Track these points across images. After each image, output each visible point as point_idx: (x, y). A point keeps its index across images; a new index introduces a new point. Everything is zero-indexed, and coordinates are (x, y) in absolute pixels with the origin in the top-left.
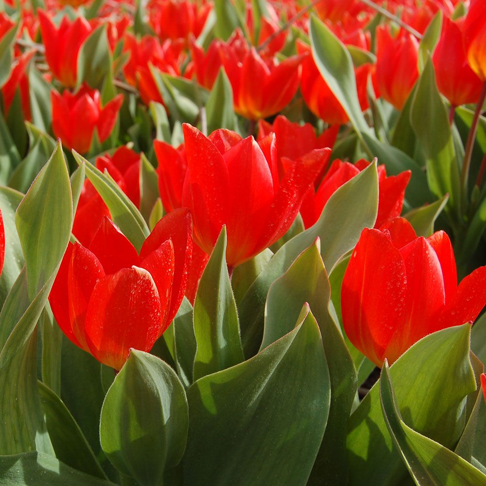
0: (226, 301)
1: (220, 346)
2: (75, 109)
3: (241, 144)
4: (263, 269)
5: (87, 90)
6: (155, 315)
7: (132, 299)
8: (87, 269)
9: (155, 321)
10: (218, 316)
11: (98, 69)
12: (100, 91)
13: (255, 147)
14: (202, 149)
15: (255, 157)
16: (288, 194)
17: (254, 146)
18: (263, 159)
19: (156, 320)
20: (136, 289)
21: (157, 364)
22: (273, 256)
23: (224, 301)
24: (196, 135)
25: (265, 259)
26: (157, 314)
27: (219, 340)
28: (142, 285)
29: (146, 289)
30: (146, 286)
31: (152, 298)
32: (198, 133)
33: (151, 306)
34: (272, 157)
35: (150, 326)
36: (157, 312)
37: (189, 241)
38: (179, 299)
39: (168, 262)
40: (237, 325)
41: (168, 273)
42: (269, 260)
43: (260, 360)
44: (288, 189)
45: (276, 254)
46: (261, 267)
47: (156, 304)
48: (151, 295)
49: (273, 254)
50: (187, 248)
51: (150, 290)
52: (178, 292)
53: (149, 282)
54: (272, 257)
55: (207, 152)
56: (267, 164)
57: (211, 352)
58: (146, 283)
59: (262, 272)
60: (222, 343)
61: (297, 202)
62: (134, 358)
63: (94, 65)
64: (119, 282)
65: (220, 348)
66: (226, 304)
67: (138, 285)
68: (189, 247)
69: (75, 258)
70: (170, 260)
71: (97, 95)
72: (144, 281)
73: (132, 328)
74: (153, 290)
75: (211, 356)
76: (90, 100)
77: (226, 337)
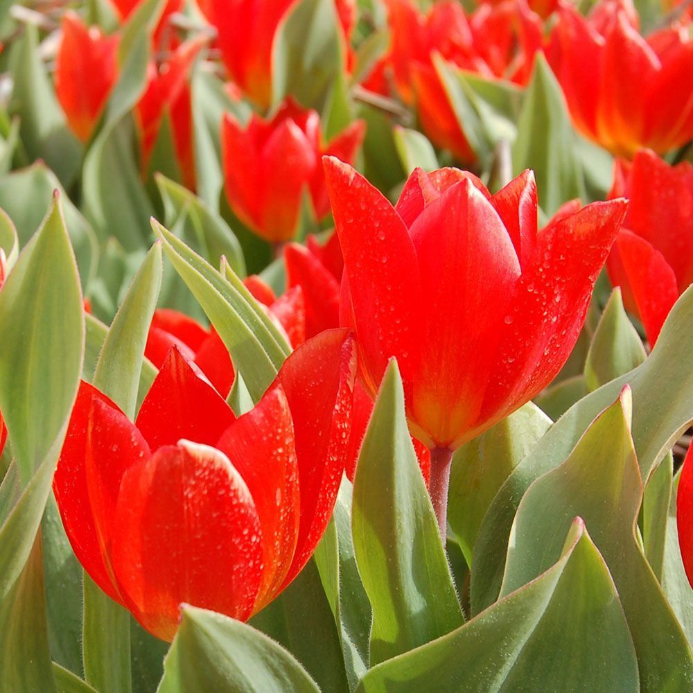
0: (416, 514)
1: (410, 607)
2: (268, 150)
3: (447, 195)
4: (527, 453)
5: (294, 112)
6: (245, 541)
7: (188, 508)
8: (117, 451)
9: (246, 553)
10: (398, 546)
11: (317, 68)
12: (320, 113)
13: (476, 201)
14: (364, 209)
15: (474, 221)
16: (539, 295)
17: (472, 199)
18: (496, 225)
19: (249, 551)
20: (194, 487)
21: (244, 638)
22: (551, 426)
23: (412, 516)
24: (348, 179)
25: (534, 433)
26: (250, 539)
27: (406, 595)
28: (210, 481)
29: (217, 487)
30: (217, 483)
31: (233, 507)
32: (352, 177)
33: (234, 522)
34: (521, 220)
35: (237, 563)
36: (250, 535)
37: (342, 393)
38: (321, 510)
39: (276, 434)
40: (443, 564)
41: (276, 457)
42: (543, 435)
43: (475, 634)
44: (539, 286)
45: (557, 422)
46: (523, 450)
47: (244, 517)
48: (230, 499)
49: (551, 422)
50: (337, 407)
51: (228, 488)
52: (318, 498)
53: (223, 474)
54: (549, 429)
55: (373, 214)
56: (507, 234)
57: (394, 620)
58: (218, 475)
59: (524, 460)
60: (415, 603)
61: (567, 311)
62: (190, 623)
63: (308, 61)
64: (157, 474)
65: (410, 613)
66: (417, 521)
67: (197, 479)
68: (342, 406)
69: (94, 429)
70: (280, 431)
71: (313, 121)
72: (212, 472)
73: (201, 567)
74: (235, 491)
75: (395, 628)
76: (296, 132)
77: (423, 588)
